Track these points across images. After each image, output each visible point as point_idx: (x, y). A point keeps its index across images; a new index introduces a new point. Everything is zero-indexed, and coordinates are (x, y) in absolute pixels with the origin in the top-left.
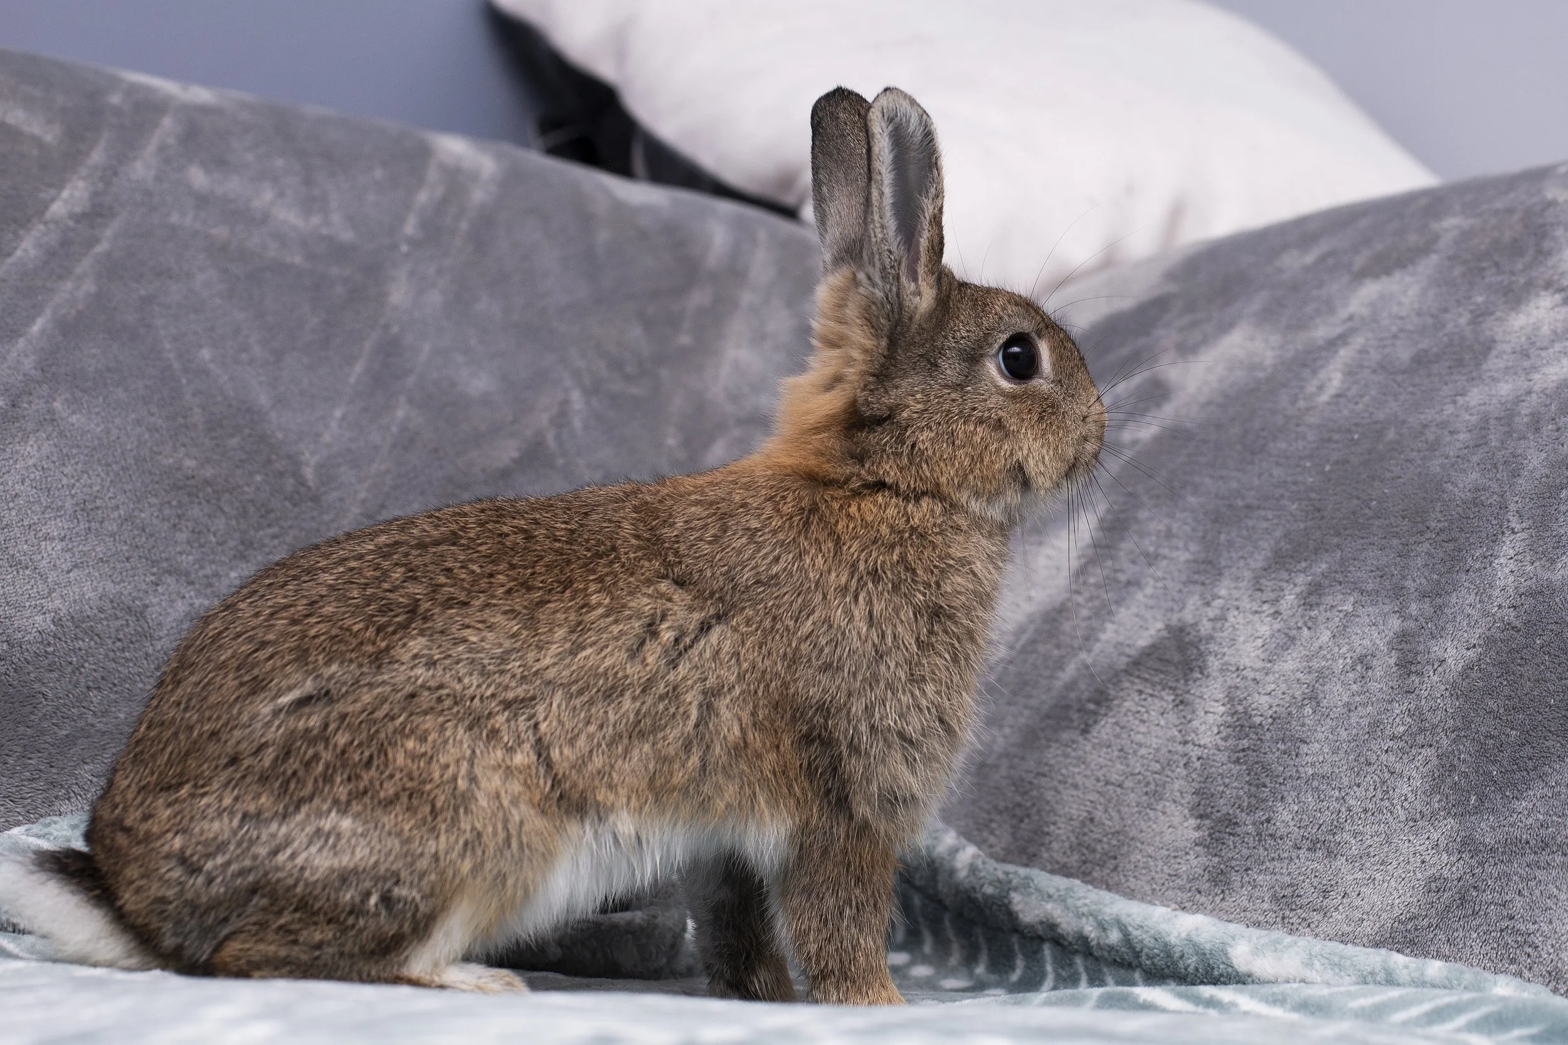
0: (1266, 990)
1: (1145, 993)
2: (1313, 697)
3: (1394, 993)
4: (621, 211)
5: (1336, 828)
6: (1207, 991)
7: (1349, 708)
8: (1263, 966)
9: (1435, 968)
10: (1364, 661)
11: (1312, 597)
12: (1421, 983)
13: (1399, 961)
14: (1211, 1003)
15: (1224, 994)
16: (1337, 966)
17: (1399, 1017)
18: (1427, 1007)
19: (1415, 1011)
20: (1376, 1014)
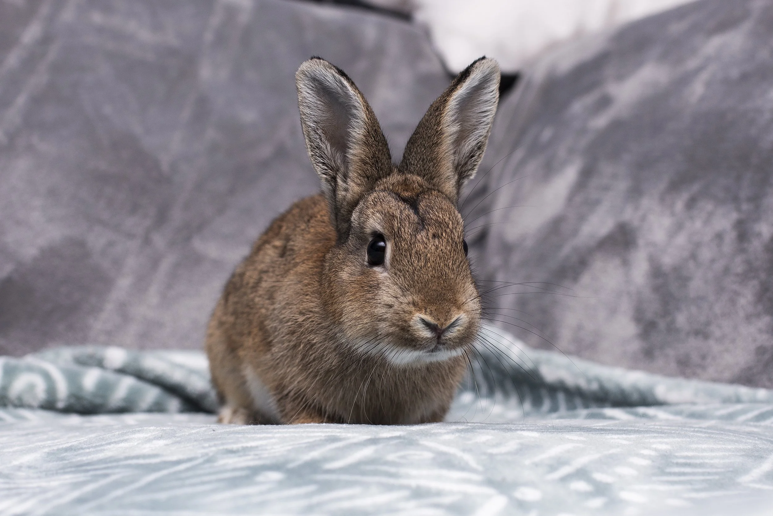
0: (672, 408)
1: (609, 411)
2: (693, 256)
3: (739, 407)
4: (319, 23)
5: (708, 323)
6: (642, 410)
7: (713, 261)
8: (672, 397)
9: (762, 393)
10: (719, 237)
11: (691, 204)
12: (754, 401)
13: (744, 391)
14: (644, 416)
15: (651, 411)
16: (711, 395)
17: (742, 418)
18: (756, 413)
19: (750, 415)
20: (730, 417)
